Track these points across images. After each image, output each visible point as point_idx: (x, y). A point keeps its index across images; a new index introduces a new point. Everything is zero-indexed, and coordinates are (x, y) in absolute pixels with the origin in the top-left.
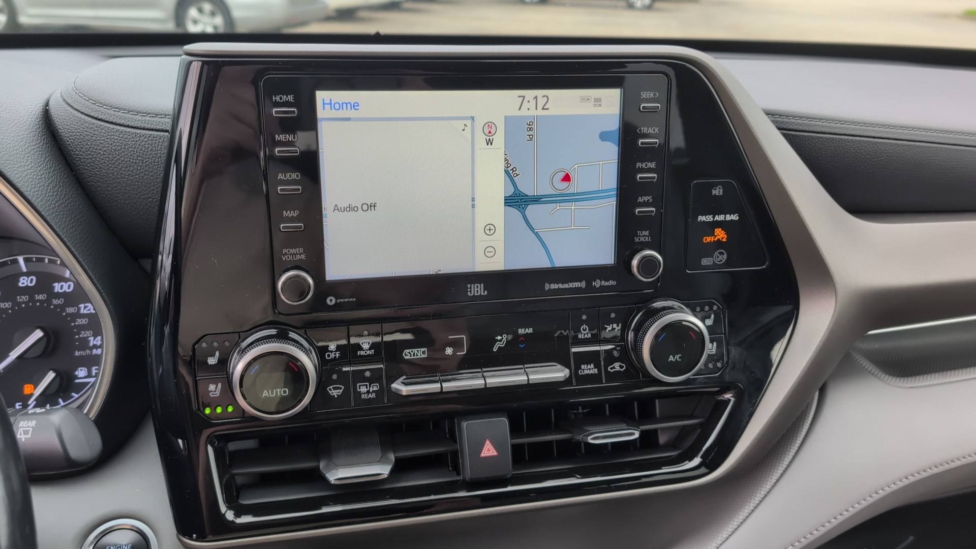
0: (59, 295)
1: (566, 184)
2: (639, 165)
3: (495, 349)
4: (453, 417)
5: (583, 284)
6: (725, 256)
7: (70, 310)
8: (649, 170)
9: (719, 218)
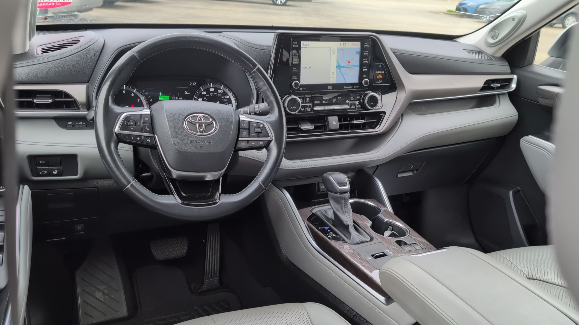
0: (220, 93)
1: (349, 63)
2: (364, 59)
3: (333, 102)
4: (327, 116)
5: (352, 87)
6: (381, 81)
7: (223, 97)
8: (366, 61)
9: (380, 72)
